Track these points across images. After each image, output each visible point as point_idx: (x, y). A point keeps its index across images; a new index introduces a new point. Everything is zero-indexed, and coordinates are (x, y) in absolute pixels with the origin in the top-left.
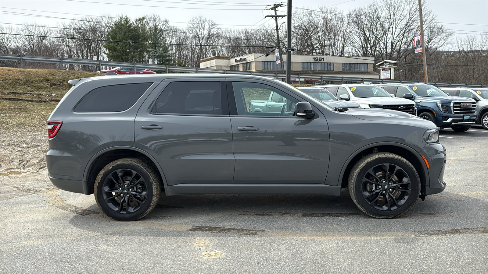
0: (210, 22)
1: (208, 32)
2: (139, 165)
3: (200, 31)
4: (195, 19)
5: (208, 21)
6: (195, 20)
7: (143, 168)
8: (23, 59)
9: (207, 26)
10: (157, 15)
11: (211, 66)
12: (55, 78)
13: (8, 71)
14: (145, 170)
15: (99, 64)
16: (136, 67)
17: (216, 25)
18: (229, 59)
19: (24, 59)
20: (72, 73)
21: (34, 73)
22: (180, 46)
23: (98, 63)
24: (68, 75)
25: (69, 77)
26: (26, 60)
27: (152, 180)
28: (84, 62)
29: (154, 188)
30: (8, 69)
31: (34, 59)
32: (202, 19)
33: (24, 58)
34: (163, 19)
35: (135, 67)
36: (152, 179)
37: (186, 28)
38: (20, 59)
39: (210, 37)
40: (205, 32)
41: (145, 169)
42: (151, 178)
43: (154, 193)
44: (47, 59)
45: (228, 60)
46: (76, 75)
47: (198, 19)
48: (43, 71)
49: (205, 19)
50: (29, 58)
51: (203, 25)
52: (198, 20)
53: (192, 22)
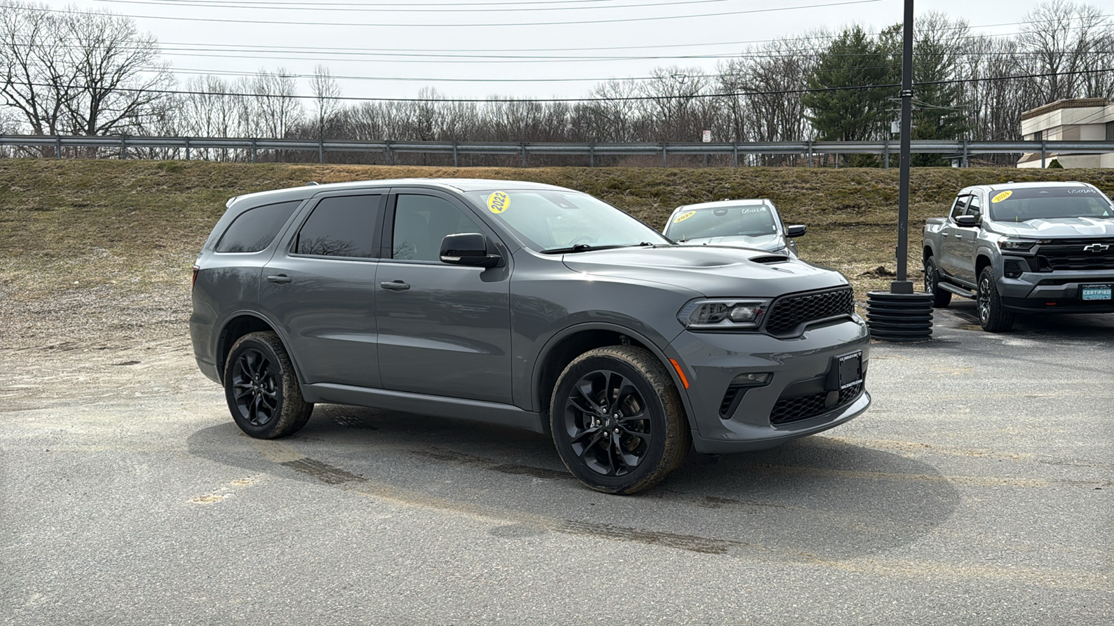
0: (1087, 10)
1: (1077, 37)
2: (267, 344)
3: (1053, 38)
4: (1042, 10)
5: (1078, 9)
6: (1042, 12)
7: (272, 349)
8: (526, 150)
9: (1075, 24)
10: (940, 13)
11: (1051, 127)
12: (572, 183)
13: (495, 174)
14: (275, 354)
15: (662, 150)
16: (738, 150)
17: (1102, 18)
18: (1104, 106)
19: (528, 150)
20: (605, 173)
21: (537, 176)
22: (999, 80)
23: (661, 148)
24: (597, 176)
25: (597, 180)
26: (532, 150)
27: (282, 372)
28: (633, 148)
29: (284, 386)
30: (495, 170)
31: (545, 148)
32: (1062, 7)
33: (528, 148)
34: (953, 20)
35: (736, 150)
36: (282, 370)
37: (1015, 35)
38: (521, 150)
39: (1082, 48)
40: (1069, 41)
41: (275, 351)
42: (281, 367)
43: (284, 395)
44: (567, 148)
45: (1101, 108)
46: (611, 176)
47: (1051, 7)
48: (555, 171)
49: (1072, 5)
50: (535, 148)
51: (1064, 22)
52: (1049, 10)
53: (1032, 17)
